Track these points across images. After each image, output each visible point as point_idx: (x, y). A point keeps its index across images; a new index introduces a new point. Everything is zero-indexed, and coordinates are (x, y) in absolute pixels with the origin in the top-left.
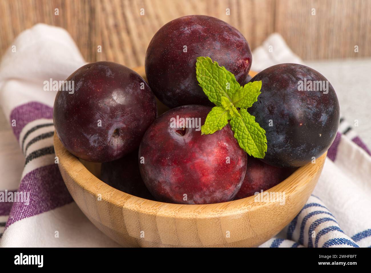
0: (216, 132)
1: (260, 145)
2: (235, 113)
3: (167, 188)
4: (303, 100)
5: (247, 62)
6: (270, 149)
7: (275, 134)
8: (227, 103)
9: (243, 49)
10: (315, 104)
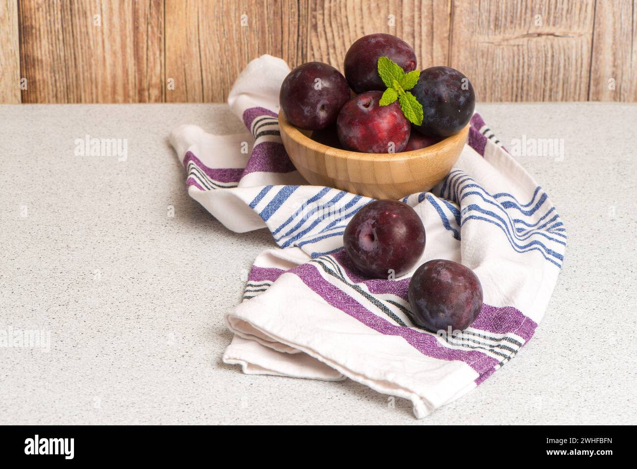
0: (390, 104)
1: (418, 115)
2: (402, 92)
3: (355, 141)
4: (448, 86)
5: (413, 63)
6: (425, 119)
7: (429, 108)
8: (397, 85)
9: (410, 55)
10: (456, 89)
